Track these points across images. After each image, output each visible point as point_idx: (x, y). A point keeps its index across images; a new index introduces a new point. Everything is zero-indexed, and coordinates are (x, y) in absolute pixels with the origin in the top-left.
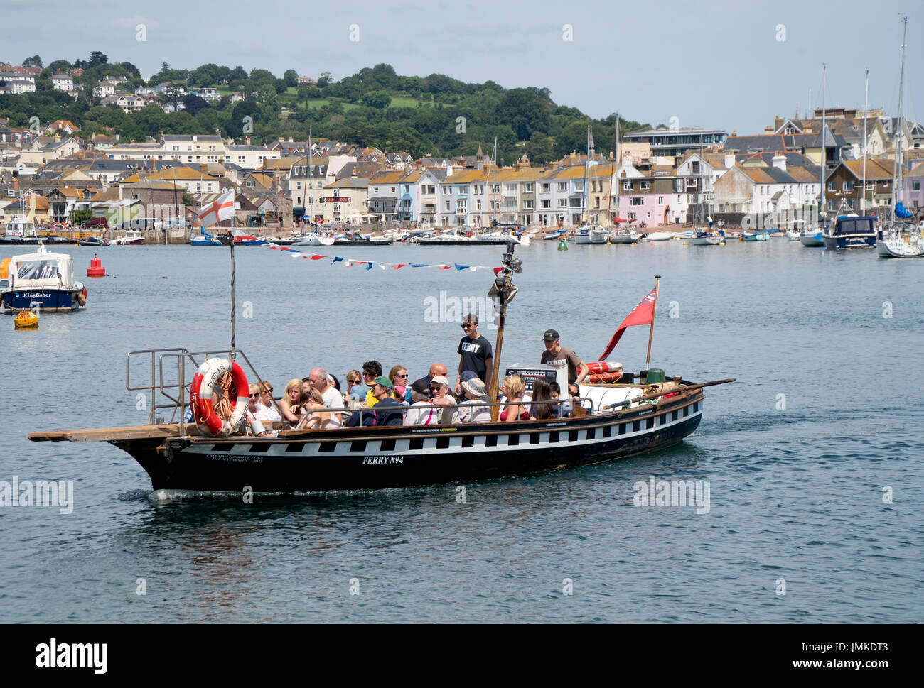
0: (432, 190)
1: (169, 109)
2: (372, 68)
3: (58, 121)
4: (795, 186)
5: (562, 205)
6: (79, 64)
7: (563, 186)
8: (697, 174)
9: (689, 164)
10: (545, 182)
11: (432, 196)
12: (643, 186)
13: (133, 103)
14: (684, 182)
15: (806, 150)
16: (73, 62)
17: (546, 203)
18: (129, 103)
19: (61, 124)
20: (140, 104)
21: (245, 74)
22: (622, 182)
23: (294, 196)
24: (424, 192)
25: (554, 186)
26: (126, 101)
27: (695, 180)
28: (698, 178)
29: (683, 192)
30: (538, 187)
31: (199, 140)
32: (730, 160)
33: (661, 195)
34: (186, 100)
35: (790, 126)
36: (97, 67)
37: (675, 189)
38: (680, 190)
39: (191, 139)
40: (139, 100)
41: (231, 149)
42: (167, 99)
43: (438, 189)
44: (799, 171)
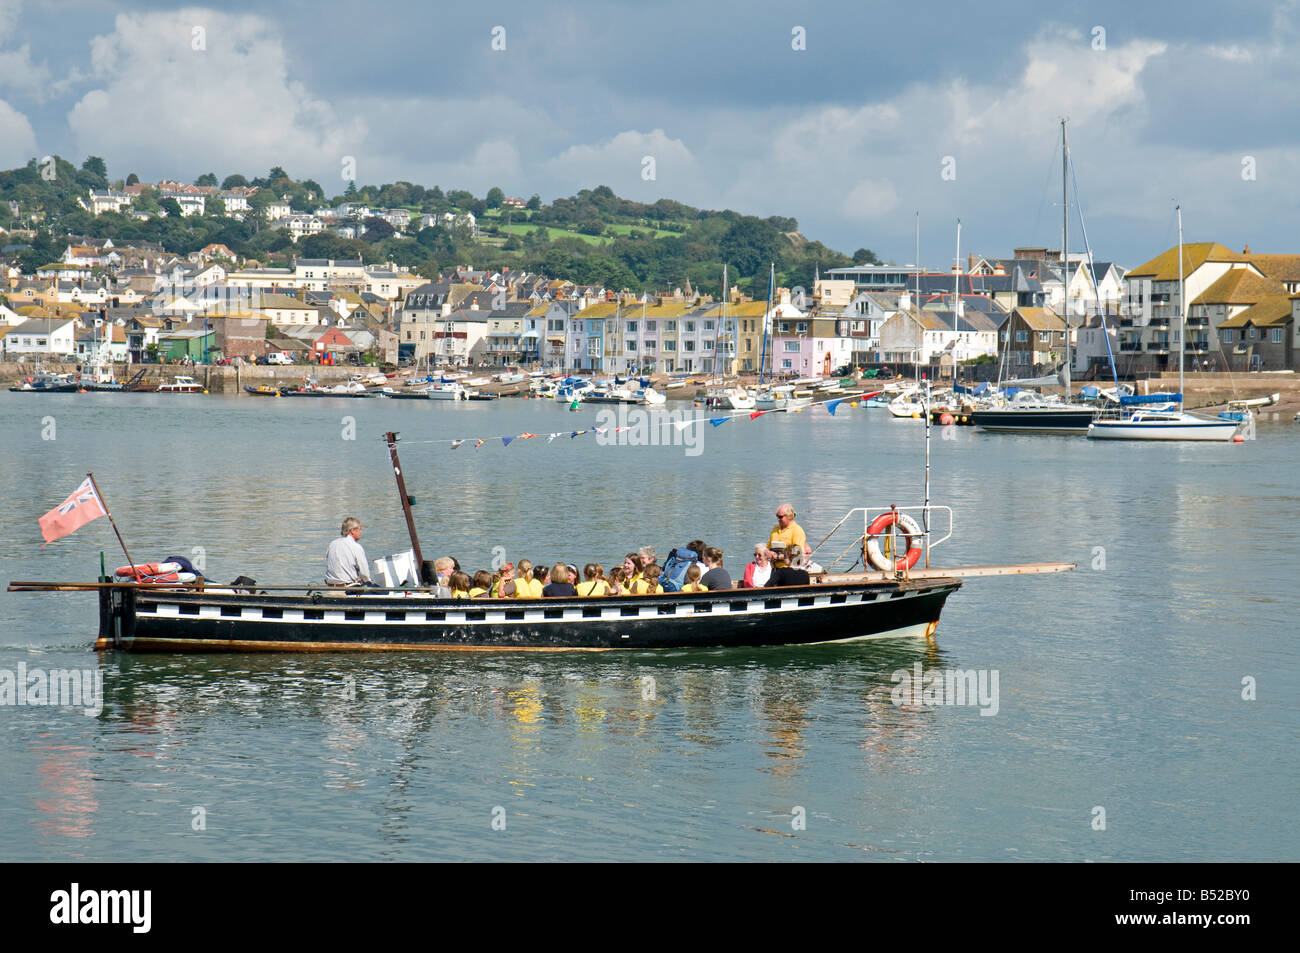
0: (560, 325)
1: (349, 232)
2: (592, 190)
3: (212, 245)
4: (972, 334)
5: (709, 347)
6: (256, 182)
7: (709, 325)
8: (864, 316)
9: (857, 305)
10: (690, 319)
11: (559, 333)
12: (801, 329)
13: (308, 226)
14: (849, 324)
15: (997, 294)
16: (250, 179)
17: (690, 346)
18: (304, 225)
19: (214, 248)
20: (316, 227)
21: (442, 194)
22: (776, 322)
23: (404, 329)
24: (550, 328)
25: (700, 328)
26: (301, 223)
27: (862, 324)
28: (866, 321)
29: (848, 336)
30: (681, 328)
31: (336, 265)
32: (905, 301)
33: (822, 339)
34: (369, 222)
35: (985, 266)
36: (275, 185)
37: (838, 333)
38: (844, 334)
39: (327, 264)
40: (316, 222)
41: (373, 276)
42: (347, 222)
43: (568, 325)
44: (978, 317)
